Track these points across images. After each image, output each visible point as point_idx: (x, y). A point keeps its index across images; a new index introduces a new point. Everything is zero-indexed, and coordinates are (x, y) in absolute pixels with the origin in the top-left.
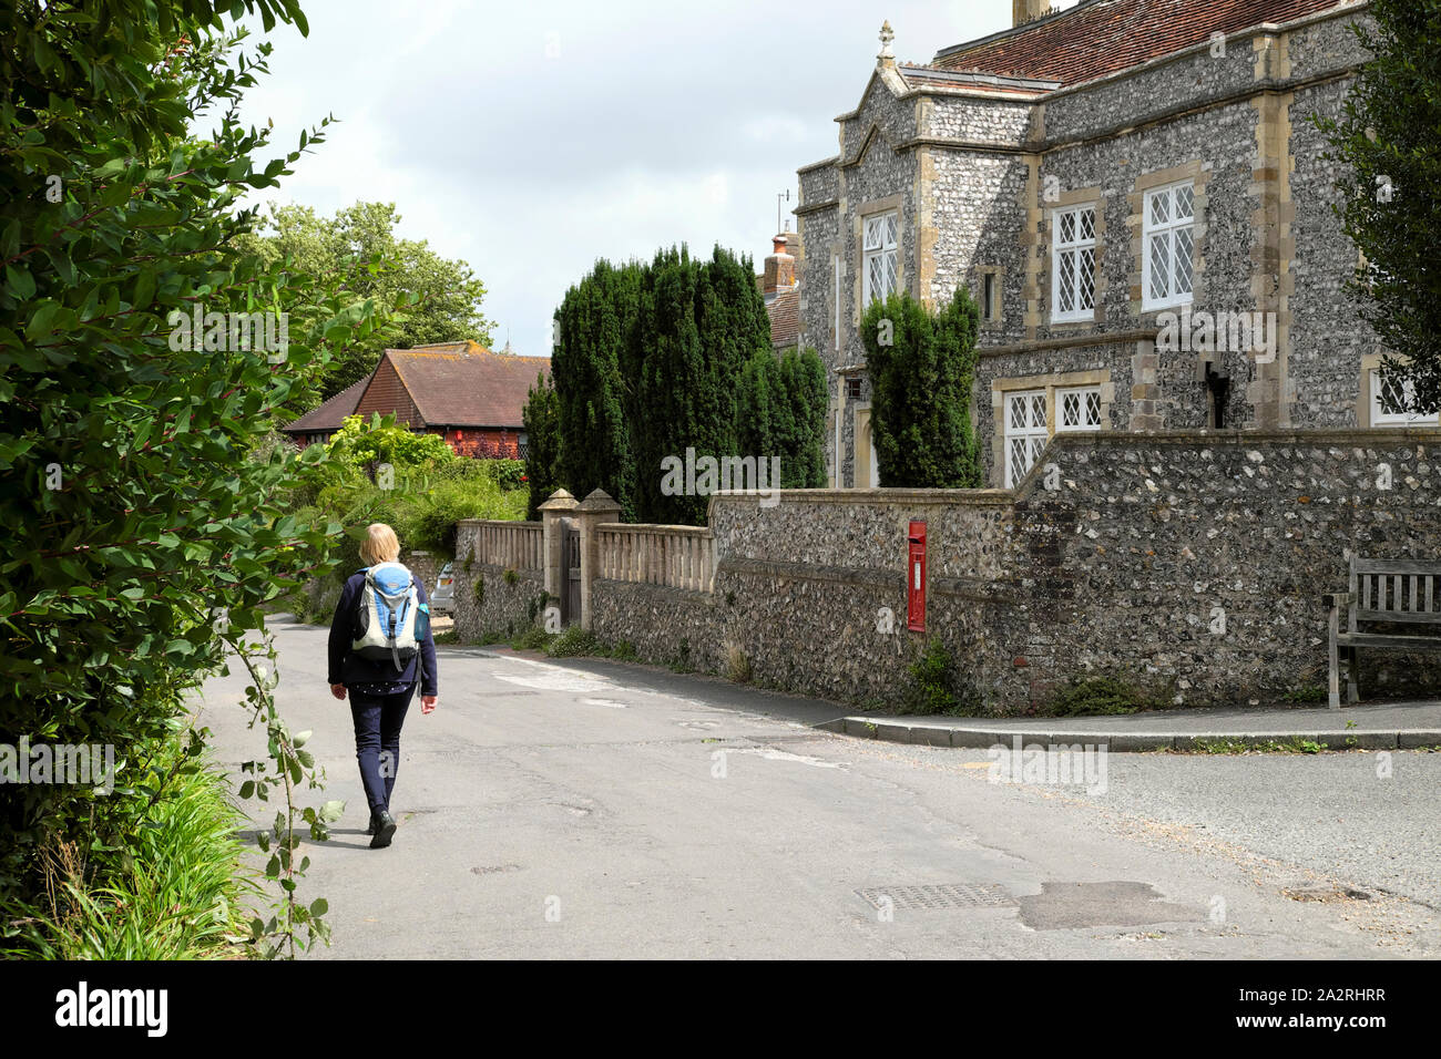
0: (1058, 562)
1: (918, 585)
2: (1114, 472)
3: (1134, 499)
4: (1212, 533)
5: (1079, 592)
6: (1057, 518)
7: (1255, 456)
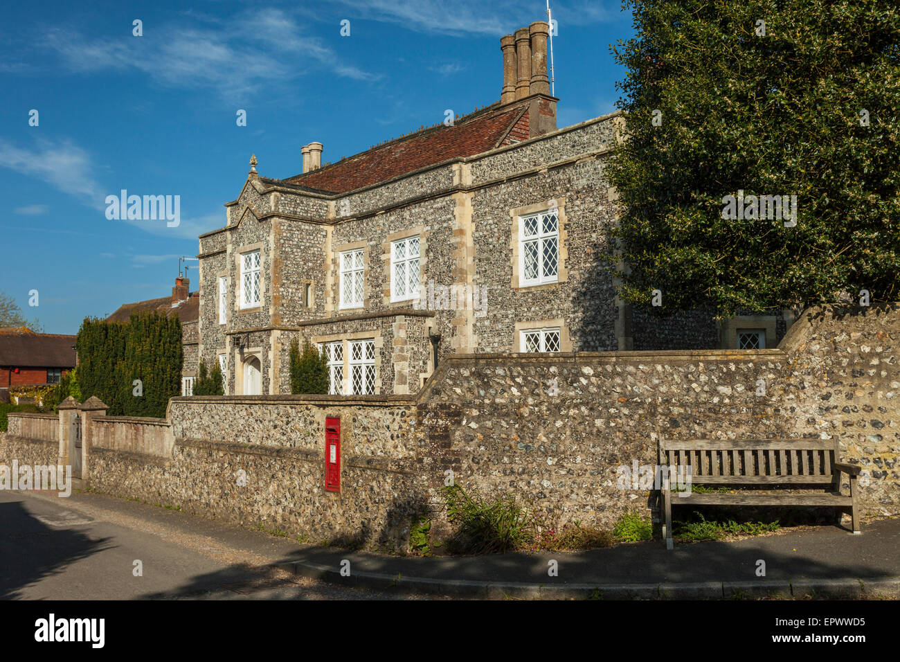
0: (449, 445)
1: (333, 459)
2: (488, 382)
3: (503, 401)
4: (559, 424)
5: (465, 466)
6: (449, 415)
7: (587, 370)
